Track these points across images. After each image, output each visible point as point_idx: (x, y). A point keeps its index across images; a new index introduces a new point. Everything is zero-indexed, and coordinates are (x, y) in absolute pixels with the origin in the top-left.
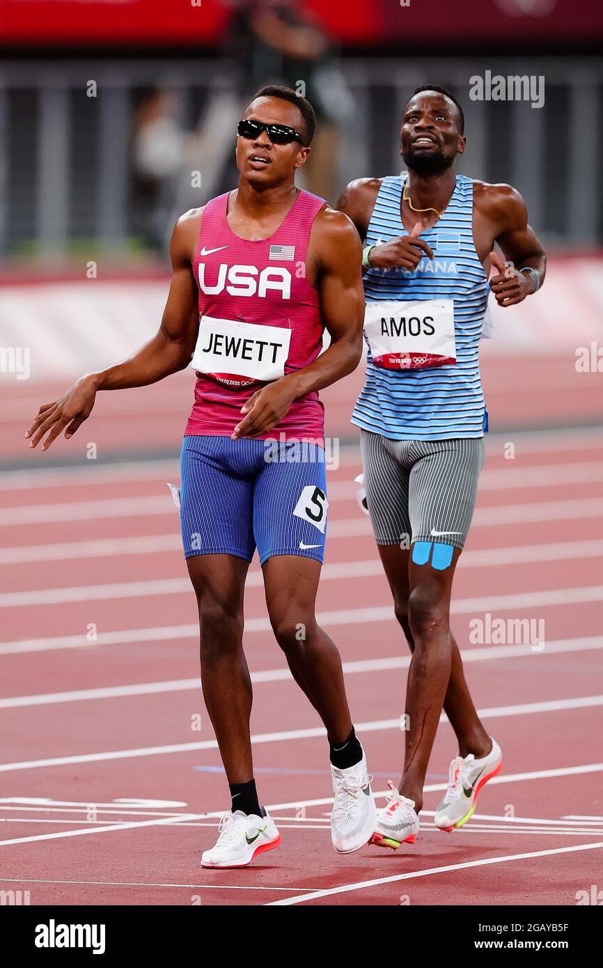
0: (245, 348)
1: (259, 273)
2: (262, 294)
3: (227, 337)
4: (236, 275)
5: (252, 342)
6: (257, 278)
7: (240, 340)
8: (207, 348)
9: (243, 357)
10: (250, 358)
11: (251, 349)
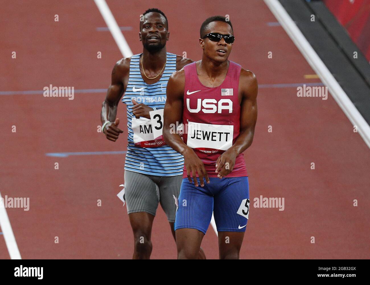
0: (213, 136)
1: (218, 102)
2: (220, 112)
3: (203, 131)
4: (206, 104)
5: (216, 133)
6: (217, 105)
7: (210, 132)
8: (193, 136)
9: (212, 140)
10: (216, 140)
11: (215, 136)
